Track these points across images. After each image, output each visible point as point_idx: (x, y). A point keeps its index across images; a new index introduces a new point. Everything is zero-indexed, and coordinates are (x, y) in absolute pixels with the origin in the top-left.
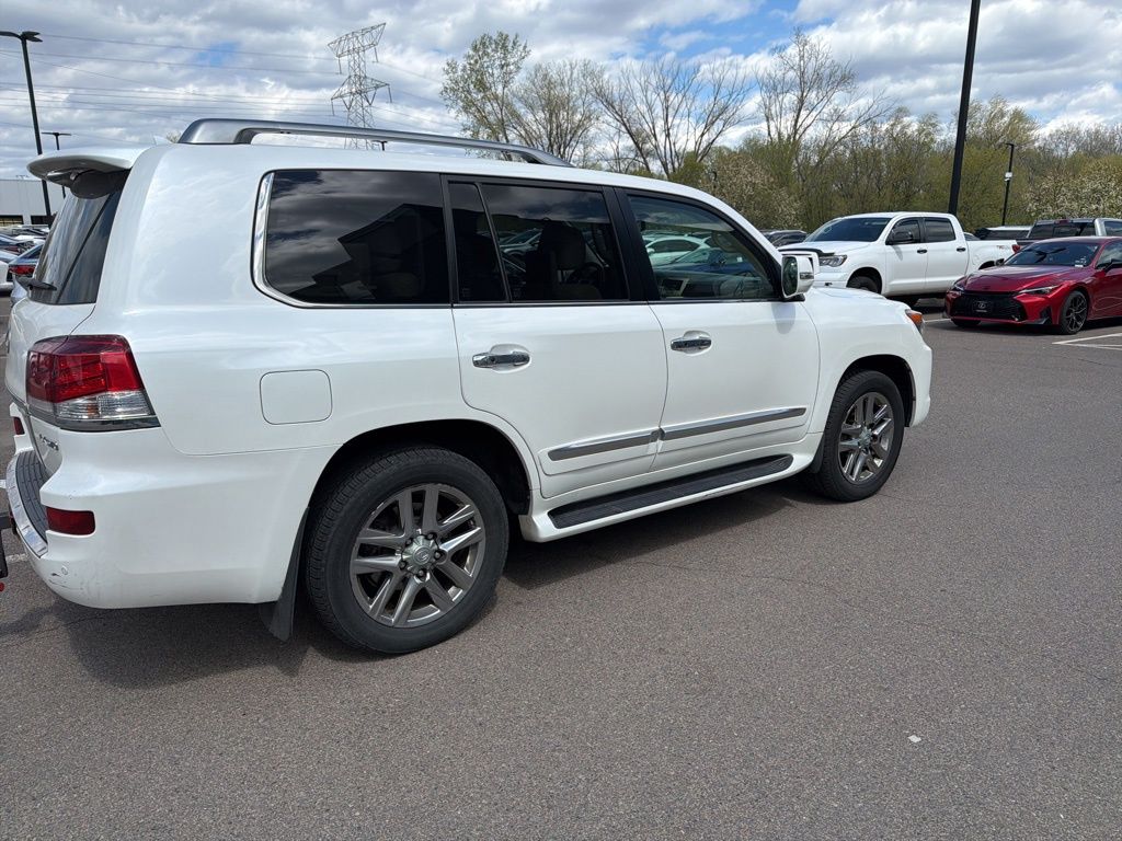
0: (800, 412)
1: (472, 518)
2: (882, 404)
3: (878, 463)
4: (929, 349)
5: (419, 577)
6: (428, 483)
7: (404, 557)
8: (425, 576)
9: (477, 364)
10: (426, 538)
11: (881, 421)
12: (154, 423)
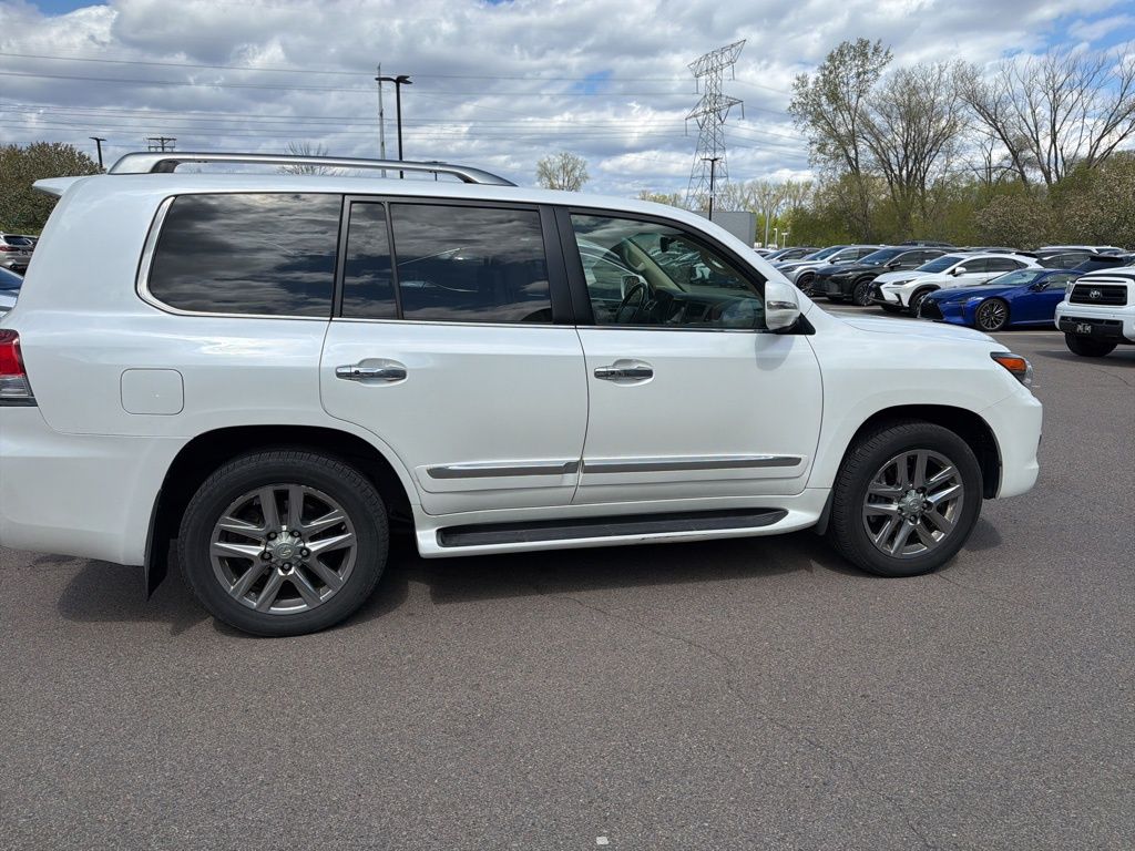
0: (795, 461)
1: (342, 523)
2: (945, 466)
3: (938, 536)
4: (1035, 403)
5: (282, 569)
6: (292, 483)
7: (268, 549)
8: (290, 569)
9: (340, 375)
10: (292, 534)
11: (945, 485)
12: (31, 402)
